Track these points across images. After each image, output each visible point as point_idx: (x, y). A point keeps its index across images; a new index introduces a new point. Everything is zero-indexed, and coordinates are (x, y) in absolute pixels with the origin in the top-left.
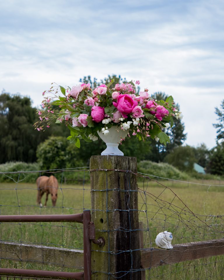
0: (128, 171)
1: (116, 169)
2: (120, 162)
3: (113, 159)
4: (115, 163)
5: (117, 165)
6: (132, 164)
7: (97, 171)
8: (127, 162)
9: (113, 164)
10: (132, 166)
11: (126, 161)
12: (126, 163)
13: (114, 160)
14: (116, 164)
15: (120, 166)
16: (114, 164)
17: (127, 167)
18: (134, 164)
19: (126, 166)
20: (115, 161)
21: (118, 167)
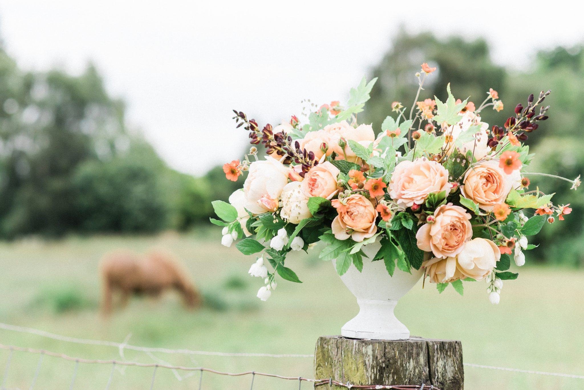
0: (423, 385)
1: (382, 383)
2: (396, 362)
3: (370, 352)
4: (378, 364)
5: (381, 370)
6: (441, 363)
7: (329, 385)
8: (422, 359)
9: (369, 370)
10: (440, 370)
11: (418, 354)
12: (417, 362)
13: (371, 357)
14: (381, 367)
15: (396, 372)
16: (373, 367)
17: (420, 373)
18: (450, 362)
19: (417, 371)
20: (375, 358)
21: (388, 377)
